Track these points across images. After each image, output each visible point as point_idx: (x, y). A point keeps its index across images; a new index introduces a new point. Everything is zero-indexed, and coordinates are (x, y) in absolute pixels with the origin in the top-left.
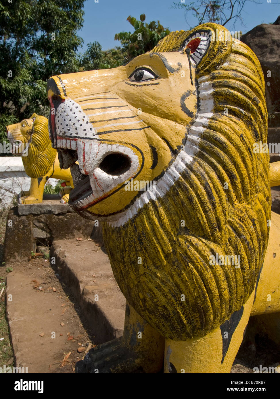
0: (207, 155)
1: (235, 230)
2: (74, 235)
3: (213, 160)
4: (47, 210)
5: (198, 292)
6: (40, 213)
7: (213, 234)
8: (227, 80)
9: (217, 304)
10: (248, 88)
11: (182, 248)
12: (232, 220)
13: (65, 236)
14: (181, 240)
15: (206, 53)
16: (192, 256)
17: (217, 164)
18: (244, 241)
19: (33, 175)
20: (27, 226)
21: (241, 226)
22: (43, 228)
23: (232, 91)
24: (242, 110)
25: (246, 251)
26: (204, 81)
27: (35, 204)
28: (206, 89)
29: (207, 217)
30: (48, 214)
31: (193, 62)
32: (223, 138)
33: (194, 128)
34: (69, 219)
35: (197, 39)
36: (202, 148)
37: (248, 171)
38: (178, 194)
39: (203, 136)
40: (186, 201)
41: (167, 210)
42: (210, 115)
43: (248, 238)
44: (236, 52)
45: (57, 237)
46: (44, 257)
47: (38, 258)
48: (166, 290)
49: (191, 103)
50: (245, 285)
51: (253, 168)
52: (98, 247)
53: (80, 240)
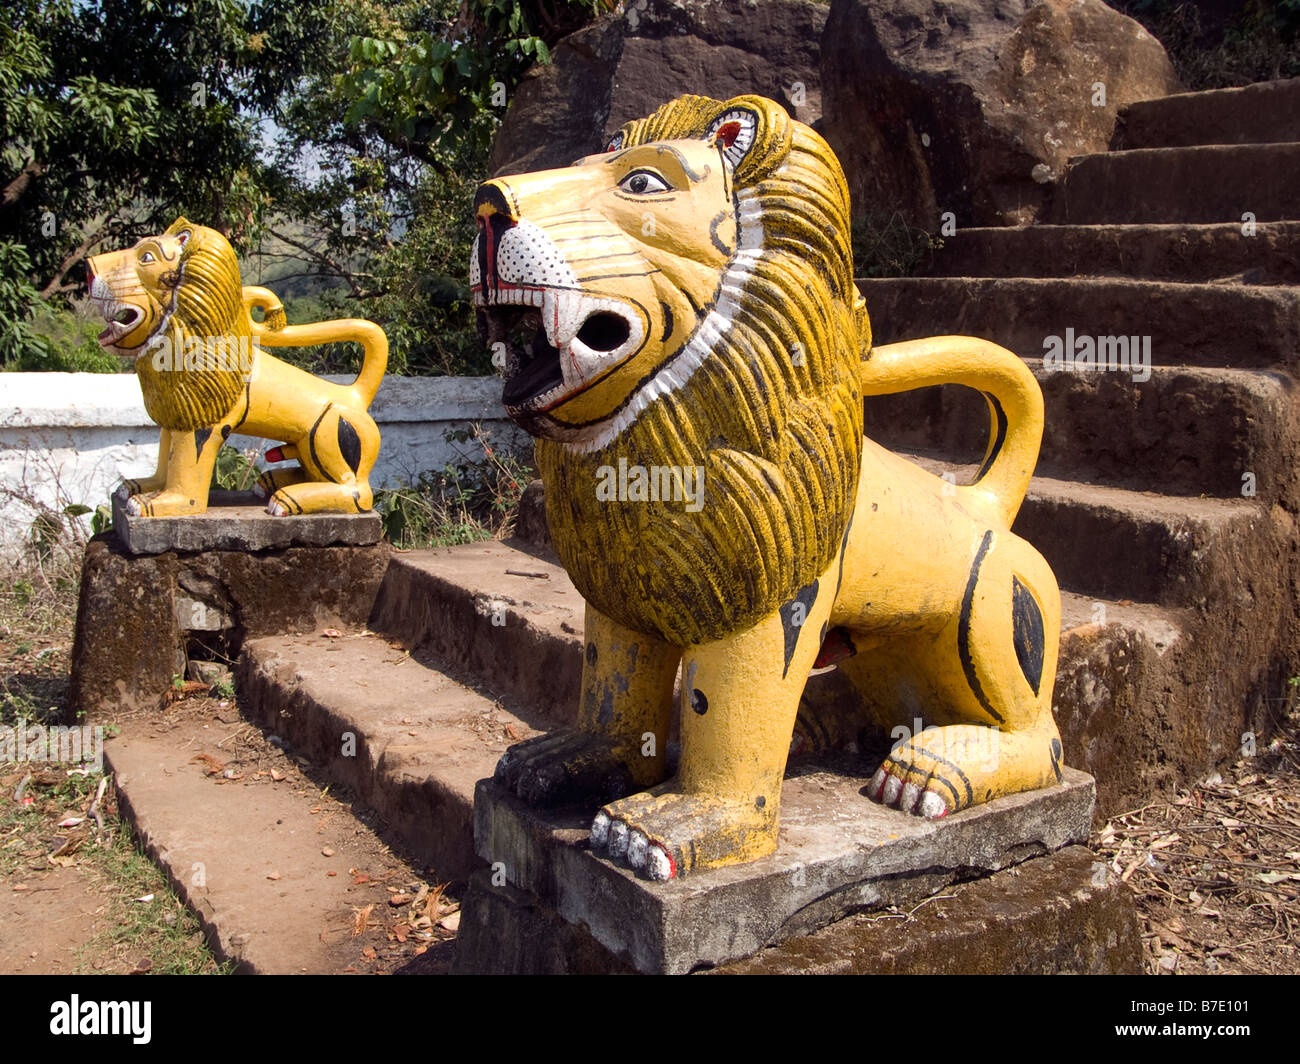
0: (754, 318)
1: (801, 440)
2: (312, 622)
3: (763, 325)
4: (224, 538)
5: (744, 542)
6: (201, 547)
7: (765, 446)
8: (784, 198)
9: (774, 563)
10: (818, 211)
11: (716, 471)
12: (794, 424)
13: (286, 623)
14: (714, 458)
15: (750, 149)
16: (732, 482)
17: (769, 331)
18: (815, 459)
19: (180, 419)
20: (157, 591)
21: (810, 434)
22: (212, 596)
23: (792, 215)
24: (808, 246)
25: (819, 477)
26: (747, 197)
27: (186, 517)
28: (751, 210)
29: (756, 417)
30: (226, 550)
31: (728, 164)
32: (778, 291)
33: (731, 274)
34: (299, 567)
35: (735, 123)
36: (746, 306)
37: (819, 344)
38: (708, 380)
39: (749, 288)
40: (721, 391)
41: (690, 409)
42: (759, 253)
43: (822, 455)
44: (799, 149)
45: (258, 627)
46: (216, 693)
47: (192, 699)
48: (689, 546)
49: (726, 233)
50: (819, 538)
51: (828, 340)
52: (400, 653)
53: (335, 637)
